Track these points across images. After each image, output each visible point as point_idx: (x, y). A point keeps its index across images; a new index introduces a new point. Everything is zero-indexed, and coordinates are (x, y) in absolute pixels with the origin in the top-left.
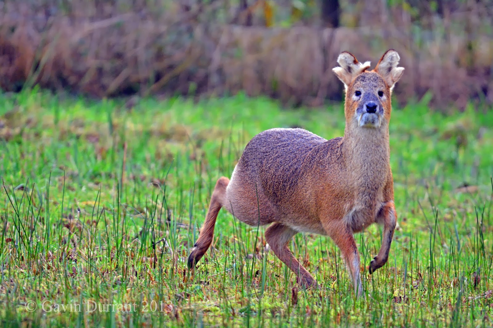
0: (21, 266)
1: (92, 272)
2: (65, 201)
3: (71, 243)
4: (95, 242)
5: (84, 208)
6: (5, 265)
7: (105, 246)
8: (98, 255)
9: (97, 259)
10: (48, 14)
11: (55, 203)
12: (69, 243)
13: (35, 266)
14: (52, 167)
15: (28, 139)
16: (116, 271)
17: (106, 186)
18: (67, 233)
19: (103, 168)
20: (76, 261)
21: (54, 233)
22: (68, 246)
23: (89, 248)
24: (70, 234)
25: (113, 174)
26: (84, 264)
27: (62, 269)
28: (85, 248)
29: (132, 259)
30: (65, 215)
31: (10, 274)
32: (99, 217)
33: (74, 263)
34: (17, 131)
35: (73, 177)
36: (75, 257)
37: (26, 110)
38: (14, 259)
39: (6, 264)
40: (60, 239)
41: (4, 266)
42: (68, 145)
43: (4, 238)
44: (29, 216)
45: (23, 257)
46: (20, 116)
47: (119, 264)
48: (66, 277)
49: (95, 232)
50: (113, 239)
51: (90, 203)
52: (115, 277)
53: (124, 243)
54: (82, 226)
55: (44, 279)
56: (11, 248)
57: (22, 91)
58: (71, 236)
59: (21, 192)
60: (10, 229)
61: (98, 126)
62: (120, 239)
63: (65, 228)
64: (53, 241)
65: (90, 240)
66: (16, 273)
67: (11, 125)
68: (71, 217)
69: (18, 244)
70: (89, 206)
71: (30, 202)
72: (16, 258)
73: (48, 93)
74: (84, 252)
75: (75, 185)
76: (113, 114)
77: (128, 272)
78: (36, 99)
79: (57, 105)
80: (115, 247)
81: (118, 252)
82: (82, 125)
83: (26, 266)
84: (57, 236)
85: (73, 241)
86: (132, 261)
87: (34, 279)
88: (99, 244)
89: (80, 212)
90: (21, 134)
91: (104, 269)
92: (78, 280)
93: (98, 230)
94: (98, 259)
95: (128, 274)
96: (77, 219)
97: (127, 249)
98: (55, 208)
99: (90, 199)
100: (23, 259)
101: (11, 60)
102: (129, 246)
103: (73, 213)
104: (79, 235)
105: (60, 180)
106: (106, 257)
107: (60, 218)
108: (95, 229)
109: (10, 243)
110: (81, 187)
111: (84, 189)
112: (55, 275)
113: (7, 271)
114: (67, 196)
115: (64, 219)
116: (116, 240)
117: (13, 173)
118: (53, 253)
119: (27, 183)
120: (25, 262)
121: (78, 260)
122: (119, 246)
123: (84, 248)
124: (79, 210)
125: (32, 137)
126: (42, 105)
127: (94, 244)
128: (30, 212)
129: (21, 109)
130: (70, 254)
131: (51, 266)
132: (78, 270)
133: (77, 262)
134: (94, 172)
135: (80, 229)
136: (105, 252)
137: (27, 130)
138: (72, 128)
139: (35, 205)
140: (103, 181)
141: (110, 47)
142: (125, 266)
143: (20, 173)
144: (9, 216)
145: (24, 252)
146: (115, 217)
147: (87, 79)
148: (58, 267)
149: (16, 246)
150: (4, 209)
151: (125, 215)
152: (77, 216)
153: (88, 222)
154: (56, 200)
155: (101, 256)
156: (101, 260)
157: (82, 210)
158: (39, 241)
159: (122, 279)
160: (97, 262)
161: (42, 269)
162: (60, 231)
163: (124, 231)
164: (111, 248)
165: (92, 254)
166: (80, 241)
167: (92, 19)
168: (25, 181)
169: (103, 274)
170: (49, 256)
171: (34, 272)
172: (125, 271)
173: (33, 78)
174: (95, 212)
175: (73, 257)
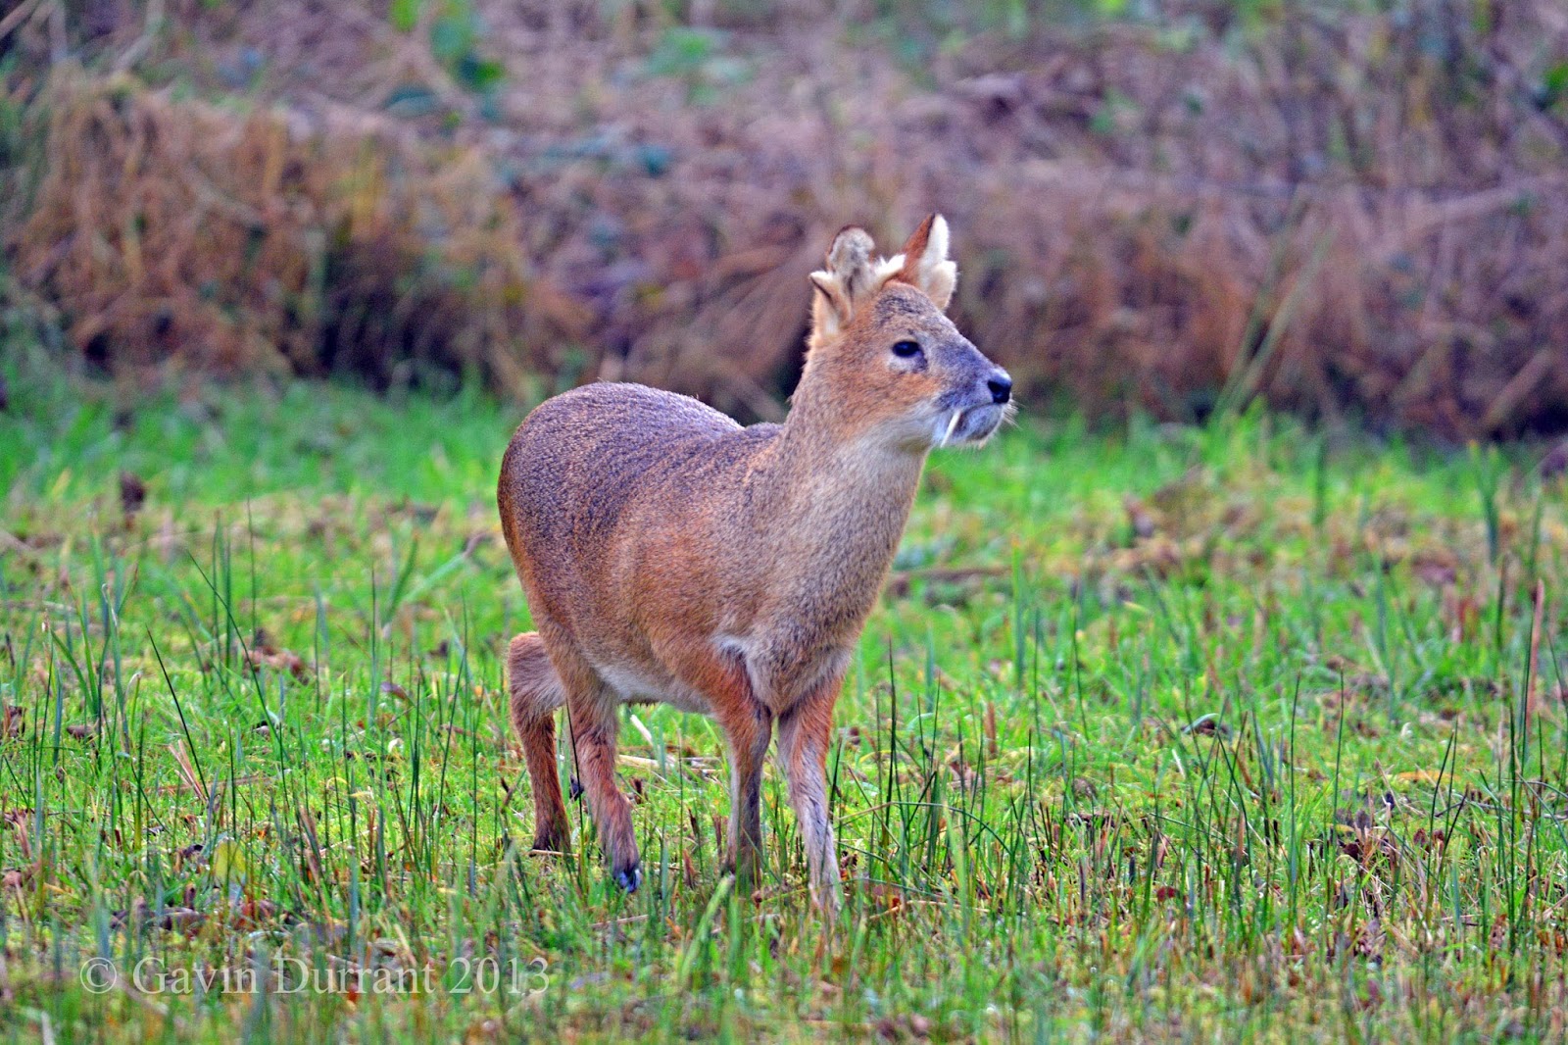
0: (1206, 976)
1: (1428, 997)
2: (1345, 769)
3: (1364, 903)
4: (1441, 899)
5: (1406, 792)
6: (1154, 973)
7: (1474, 913)
8: (1449, 941)
9: (1445, 954)
10: (1295, 175)
11: (1314, 777)
12: (1356, 903)
13: (1250, 976)
14: (1306, 663)
15: (1231, 573)
16: (1508, 991)
17: (1475, 723)
18: (1352, 871)
19: (1467, 668)
20: (1379, 960)
21: (1312, 869)
22: (1355, 911)
23: (1423, 918)
24: (1361, 874)
25: (1499, 685)
26: (1404, 971)
27: (1334, 986)
28: (1409, 921)
29: (1559, 955)
30: (1344, 816)
31: (1169, 1003)
32: (1451, 820)
33: (1371, 966)
34: (1195, 545)
35: (1371, 692)
36: (1377, 947)
37: (1223, 478)
38: (1181, 951)
39: (1157, 967)
40: (1329, 891)
41: (1149, 974)
42: (1356, 592)
43: (1152, 888)
44: (1230, 816)
45: (1210, 950)
46: (1204, 497)
47: (1516, 972)
48: (1348, 1012)
49: (1441, 869)
50: (1498, 891)
51: (1423, 775)
52: (1504, 1012)
53: (1532, 904)
54: (1399, 850)
55: (1277, 1017)
56: (1172, 920)
57: (1212, 421)
58: (1365, 881)
59: (1206, 741)
60: (1170, 859)
61: (1451, 532)
62: (1520, 889)
63: (1344, 856)
64: (1309, 898)
65: (1423, 893)
66: (1190, 999)
67: (1175, 528)
68: (1363, 820)
69: (1197, 907)
70: (1423, 786)
71: (1232, 772)
72: (1190, 949)
73: (1294, 429)
74: (1406, 933)
75: (1379, 720)
76: (1501, 497)
77: (1545, 996)
78: (1252, 444)
79: (1322, 464)
80: (1504, 917)
81: (1513, 931)
82: (1402, 530)
83: (1222, 975)
84: (1318, 878)
85: (1371, 899)
86: (1560, 962)
87: (1248, 1017)
88: (1453, 908)
89: (1393, 807)
90: (1208, 556)
91: (1469, 986)
92: (1385, 1019)
93: (1449, 861)
94: (1451, 956)
95: (1546, 1005)
96: (1382, 828)
97: (1542, 925)
98: (1313, 791)
99: (1425, 762)
100: (1210, 953)
101: (1177, 323)
102: (1548, 913)
103: (1370, 810)
104: (1390, 877)
105: (1329, 704)
106: (1474, 947)
107: (1329, 825)
108: (1439, 859)
109: (1170, 904)
110: (1398, 728)
111: (1406, 731)
112: (1312, 1004)
113: (1158, 991)
114: (1350, 755)
115: (1344, 828)
116: (1507, 894)
117: (1180, 681)
118: (1305, 933)
119: (1227, 709)
120: (1218, 961)
121: (1386, 957)
122: (1518, 912)
123: (1403, 920)
124: (1389, 798)
125: (1243, 566)
126: (1274, 466)
127: (1436, 906)
128: (1234, 804)
129: (1209, 478)
130: (1360, 938)
131: (1302, 975)
132: (1388, 990)
133: (1384, 963)
134: (1437, 677)
135: (1393, 861)
136: (1472, 932)
137: (1225, 543)
138: (1370, 537)
139: (1248, 781)
140: (1468, 705)
141: (1489, 283)
142: (1537, 977)
143: (1202, 680)
144: (1168, 815)
145: (1212, 929)
146: (1504, 820)
147: (1419, 382)
148: (1323, 980)
149: (1189, 912)
150: (1152, 796)
151: (1535, 816)
152: (1383, 816)
153: (1419, 836)
154: (1316, 766)
155: (1460, 946)
156: (1459, 959)
157: (1399, 800)
158: (1262, 895)
159: (1527, 1018)
160: (1448, 963)
161: (1272, 985)
162: (1330, 867)
163: (1534, 866)
164: (1491, 922)
165: (1430, 937)
166: (1394, 897)
167: (1436, 191)
168: (1220, 705)
169: (1466, 1002)
170: (1294, 946)
171: (1247, 994)
172: (1536, 995)
173: (1245, 377)
174: (1441, 807)
175: (1369, 947)
